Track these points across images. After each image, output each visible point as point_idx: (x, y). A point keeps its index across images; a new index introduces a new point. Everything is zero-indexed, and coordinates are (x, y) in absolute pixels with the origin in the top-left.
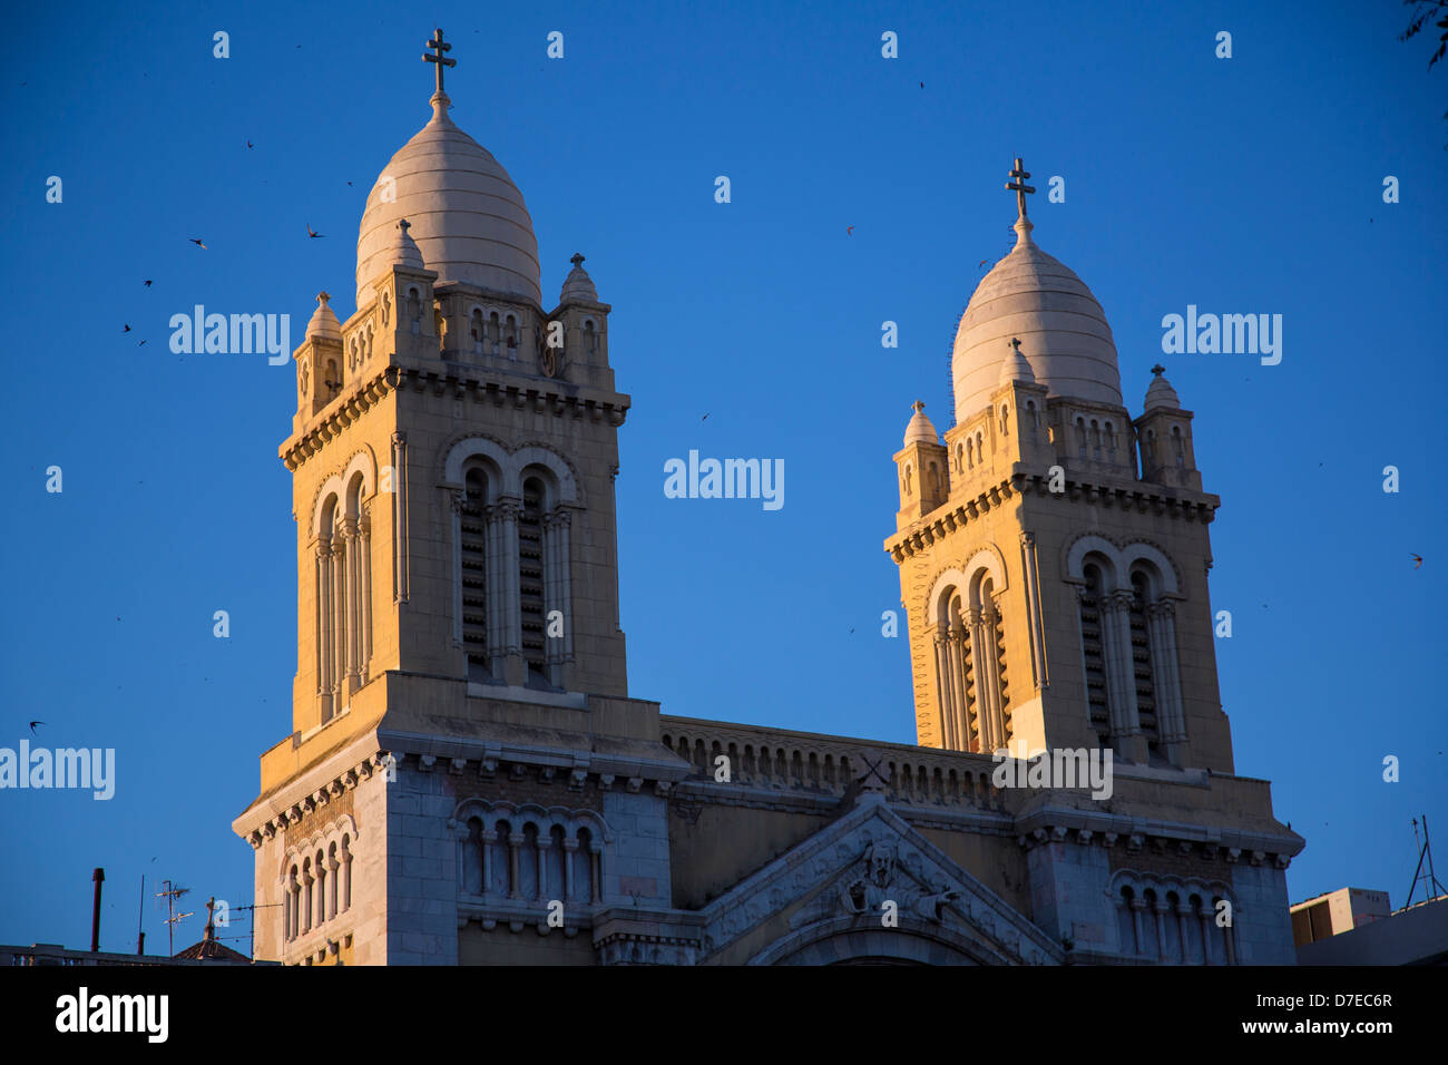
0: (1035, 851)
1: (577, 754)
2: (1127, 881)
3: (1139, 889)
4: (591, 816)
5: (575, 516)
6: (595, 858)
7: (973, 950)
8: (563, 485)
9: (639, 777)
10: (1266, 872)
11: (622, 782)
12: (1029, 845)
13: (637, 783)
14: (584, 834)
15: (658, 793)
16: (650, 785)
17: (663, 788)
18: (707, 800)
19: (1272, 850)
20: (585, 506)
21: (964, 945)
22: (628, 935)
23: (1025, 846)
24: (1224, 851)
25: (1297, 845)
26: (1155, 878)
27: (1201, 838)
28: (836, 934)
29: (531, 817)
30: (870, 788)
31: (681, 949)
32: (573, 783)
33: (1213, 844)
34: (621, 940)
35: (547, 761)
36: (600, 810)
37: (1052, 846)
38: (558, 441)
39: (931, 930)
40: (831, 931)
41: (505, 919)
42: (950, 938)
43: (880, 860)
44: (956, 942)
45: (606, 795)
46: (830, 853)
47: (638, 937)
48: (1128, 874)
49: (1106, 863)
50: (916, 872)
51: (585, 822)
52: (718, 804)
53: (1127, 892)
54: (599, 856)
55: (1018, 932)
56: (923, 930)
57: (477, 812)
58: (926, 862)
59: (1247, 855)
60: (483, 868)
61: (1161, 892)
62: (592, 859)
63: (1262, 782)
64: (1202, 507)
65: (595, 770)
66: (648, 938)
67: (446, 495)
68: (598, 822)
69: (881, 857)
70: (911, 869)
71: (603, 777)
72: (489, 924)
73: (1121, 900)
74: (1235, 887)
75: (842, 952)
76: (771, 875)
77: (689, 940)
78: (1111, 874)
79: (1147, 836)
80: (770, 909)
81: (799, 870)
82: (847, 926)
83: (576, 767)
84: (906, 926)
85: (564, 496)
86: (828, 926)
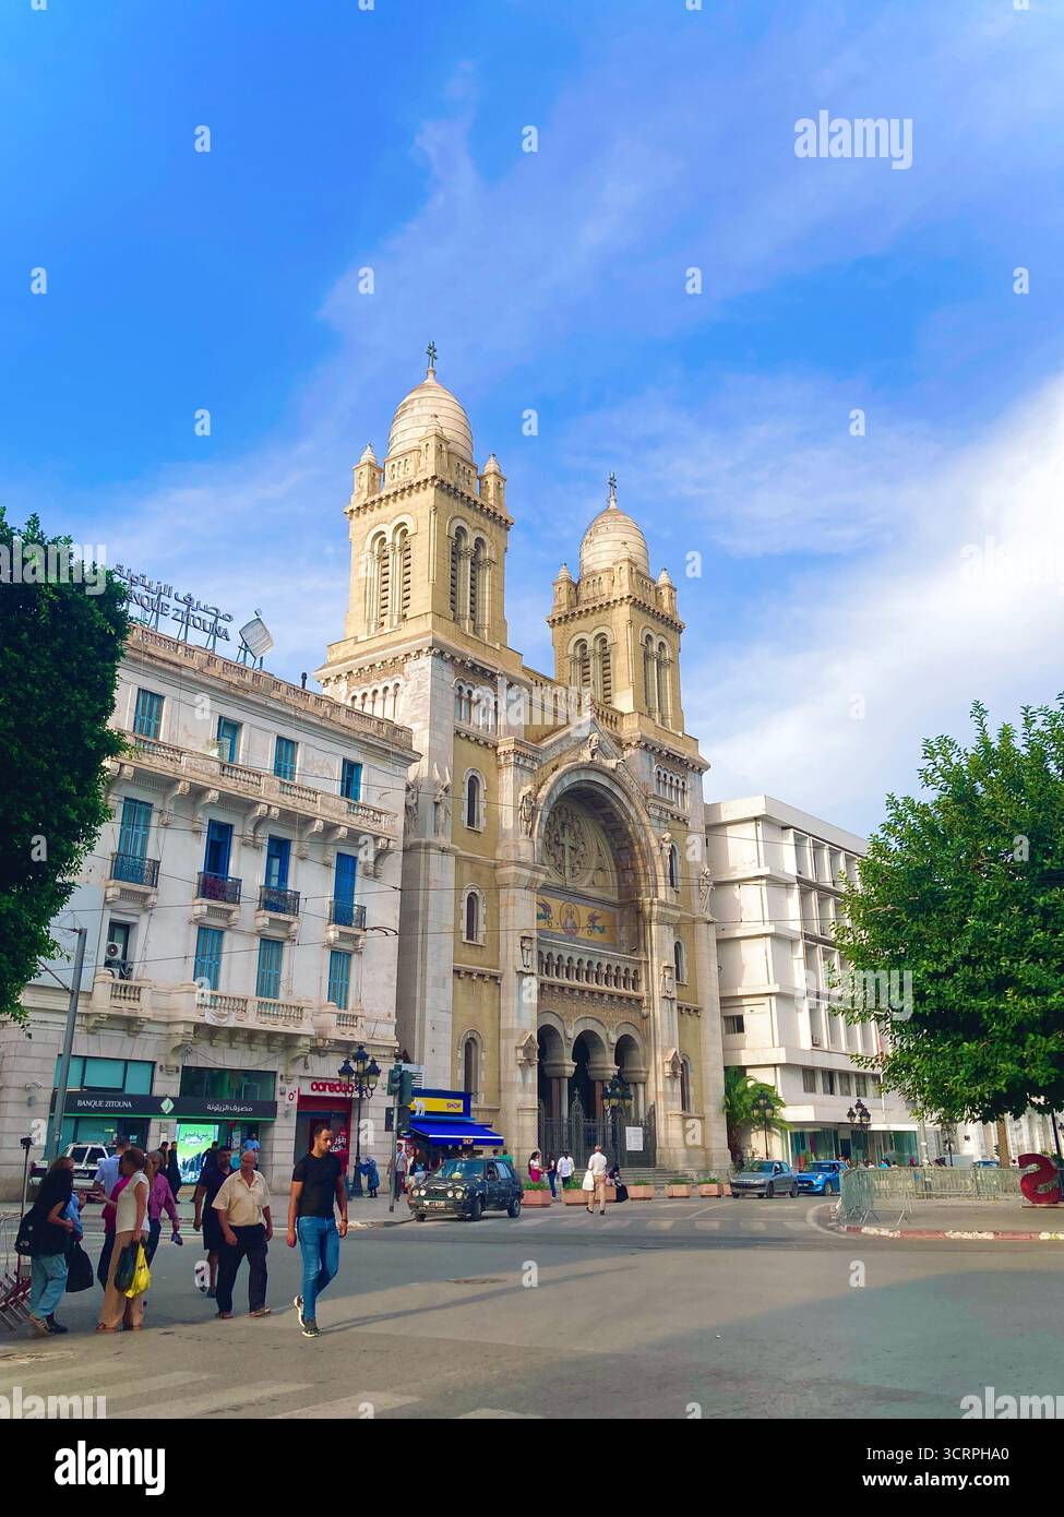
3: (662, 773)
10: (697, 775)
19: (699, 767)
21: (622, 784)
22: (517, 751)
24: (686, 763)
25: (708, 767)
26: (667, 770)
28: (582, 769)
33: (684, 759)
34: (514, 753)
38: (488, 531)
39: (613, 775)
40: (581, 767)
41: (468, 734)
42: (619, 780)
48: (660, 766)
49: (654, 761)
50: (604, 748)
53: (659, 773)
56: (610, 775)
57: (462, 684)
58: (607, 746)
59: (693, 767)
61: (669, 776)
64: (679, 627)
72: (463, 735)
73: (657, 776)
74: (688, 779)
75: (583, 776)
76: (560, 738)
77: (536, 759)
78: (655, 764)
79: (668, 753)
80: (560, 752)
81: (568, 738)
82: (586, 766)
83: (498, 674)
84: (604, 770)
85: (489, 555)
86: (581, 764)
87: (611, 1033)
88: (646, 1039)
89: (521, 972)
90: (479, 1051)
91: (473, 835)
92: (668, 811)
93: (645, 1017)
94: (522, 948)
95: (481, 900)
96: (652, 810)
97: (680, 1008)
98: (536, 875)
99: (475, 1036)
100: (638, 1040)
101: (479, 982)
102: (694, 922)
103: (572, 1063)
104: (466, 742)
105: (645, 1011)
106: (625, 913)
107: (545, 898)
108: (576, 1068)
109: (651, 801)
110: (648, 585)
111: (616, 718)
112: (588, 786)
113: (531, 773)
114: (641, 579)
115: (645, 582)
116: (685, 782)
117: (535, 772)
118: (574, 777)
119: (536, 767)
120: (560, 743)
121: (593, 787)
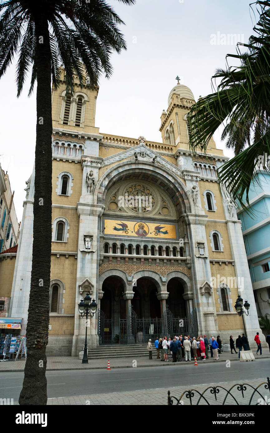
0: (178, 158)
1: (79, 132)
2: (195, 163)
3: (198, 164)
4: (82, 144)
5: (87, 102)
8: (85, 98)
9: (92, 137)
10: (223, 163)
11: (89, 138)
13: (92, 138)
14: (81, 147)
15: (97, 141)
16: (95, 139)
18: (111, 147)
19: (224, 159)
20: (89, 101)
21: (160, 167)
22: (85, 160)
23: (176, 158)
24: (214, 159)
26: (201, 163)
27: (210, 156)
29: (69, 143)
30: (141, 142)
32: (78, 138)
33: (212, 157)
35: (73, 133)
36: (85, 143)
37: (180, 156)
38: (85, 92)
39: (153, 164)
40: (131, 162)
41: (62, 159)
42: (157, 166)
45: (86, 141)
46: (132, 151)
48: (196, 161)
49: (191, 160)
50: (151, 156)
51: (81, 145)
52: (113, 147)
53: (196, 164)
54: (84, 150)
56: (151, 164)
57: (58, 141)
58: (153, 155)
59: (219, 160)
60: (58, 151)
61: (203, 165)
62: (82, 150)
65: (83, 135)
67: (62, 98)
68: (84, 144)
71: (85, 137)
72: (58, 160)
73: (194, 165)
74: (217, 165)
75: (133, 167)
76: (119, 154)
77: (99, 162)
78: (192, 161)
79: (199, 155)
80: (119, 160)
81: (125, 154)
82: (134, 162)
83: (79, 135)
84: (147, 163)
85: (85, 99)
86: (130, 161)
87: (162, 277)
88: (191, 278)
89: (83, 251)
90: (61, 289)
91: (63, 198)
92: (197, 177)
93: (190, 268)
94: (85, 241)
95: (66, 224)
96: (186, 177)
97: (211, 262)
98: (95, 209)
99: (59, 283)
100: (186, 279)
101: (63, 258)
102: (226, 223)
103: (133, 292)
104: (61, 163)
105: (189, 265)
106: (179, 224)
107: (122, 221)
108: (134, 294)
109: (185, 173)
110: (190, 102)
111: (171, 148)
112: (140, 171)
113: (97, 168)
114: (186, 101)
115: (188, 101)
116: (215, 166)
117: (100, 168)
118: (127, 168)
119: (99, 165)
120: (119, 156)
121: (144, 171)
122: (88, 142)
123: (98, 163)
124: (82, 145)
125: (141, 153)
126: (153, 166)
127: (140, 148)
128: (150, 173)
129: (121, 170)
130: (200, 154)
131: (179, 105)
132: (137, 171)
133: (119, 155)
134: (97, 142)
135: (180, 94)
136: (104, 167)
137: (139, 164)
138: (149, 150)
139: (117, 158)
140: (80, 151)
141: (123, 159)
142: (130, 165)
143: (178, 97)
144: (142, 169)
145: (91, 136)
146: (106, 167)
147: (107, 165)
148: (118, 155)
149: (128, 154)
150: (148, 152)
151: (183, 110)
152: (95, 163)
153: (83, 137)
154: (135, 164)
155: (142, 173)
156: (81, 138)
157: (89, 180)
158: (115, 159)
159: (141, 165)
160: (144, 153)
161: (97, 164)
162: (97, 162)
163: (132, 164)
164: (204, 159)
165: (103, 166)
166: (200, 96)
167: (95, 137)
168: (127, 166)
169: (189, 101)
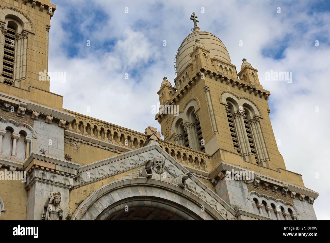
0: (218, 184)
1: (21, 100)
2: (256, 196)
3: (260, 200)
4: (27, 127)
5: (30, 35)
6: (28, 144)
7: (198, 201)
8: (25, 25)
9: (51, 116)
10: (305, 203)
11: (43, 117)
12: (216, 182)
13: (50, 118)
14: (23, 134)
15: (60, 125)
16: (56, 121)
17: (62, 122)
18: (84, 142)
19: (307, 195)
20: (34, 33)
21: (194, 198)
22: (40, 167)
23: (214, 182)
24: (289, 192)
25: (316, 196)
26: (265, 197)
27: (281, 185)
30: (153, 140)
31: (66, 178)
32: (19, 112)
33: (286, 188)
34: (37, 168)
36: (32, 125)
37: (225, 179)
38: (25, 12)
39: (180, 191)
40: (137, 182)
43: (157, 162)
44: (191, 197)
45: (35, 121)
46: (136, 158)
47: (45, 168)
48: (255, 194)
49: (247, 189)
50: (173, 172)
51: (23, 129)
52: (88, 144)
54: (30, 143)
55: (216, 201)
56: (177, 190)
58: (177, 169)
59: (298, 195)
61: (269, 203)
62: (26, 144)
63: (299, 175)
64: (264, 93)
65: (30, 108)
66: (50, 169)
68: (31, 130)
69: (158, 160)
70: (171, 171)
71: (34, 112)
73: (254, 202)
74: (295, 206)
75: (141, 192)
76: (110, 159)
77: (70, 174)
78: (249, 192)
79: (261, 181)
80: (109, 173)
81: (123, 161)
82: (143, 182)
83: (22, 105)
84: (170, 187)
85: (25, 28)
86: (136, 180)
110: (228, 68)
111: (202, 160)
112: (155, 204)
113: (65, 188)
114: (219, 64)
115: (223, 66)
116: (292, 209)
117: (71, 189)
118: (129, 193)
119: (71, 182)
120: (111, 164)
121: (161, 205)
122: (38, 125)
123: (67, 176)
124: (27, 131)
125: (155, 163)
126: (180, 195)
127: (151, 152)
128: (174, 209)
129: (117, 197)
130: (262, 179)
131: (212, 72)
132: (148, 203)
133: (110, 162)
134: (59, 128)
135: (211, 51)
136: (79, 186)
137: (152, 186)
138: (169, 159)
139: (107, 170)
140: (21, 144)
141: (118, 173)
142: (136, 188)
143: (207, 55)
144: (159, 199)
145: (47, 113)
146: (84, 188)
147: (86, 184)
148: (108, 162)
149: (128, 162)
150: (167, 164)
151: (218, 82)
152: (62, 175)
153: (28, 112)
154: (144, 186)
155: (156, 208)
156: (24, 114)
157: (50, 213)
158: (102, 170)
159: (158, 190)
160: (161, 164)
161: (65, 179)
162: (65, 173)
163: (139, 185)
164: (269, 191)
165: (78, 183)
166: (244, 60)
167: (57, 117)
168: (129, 188)
169: (226, 68)
